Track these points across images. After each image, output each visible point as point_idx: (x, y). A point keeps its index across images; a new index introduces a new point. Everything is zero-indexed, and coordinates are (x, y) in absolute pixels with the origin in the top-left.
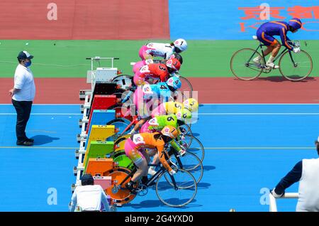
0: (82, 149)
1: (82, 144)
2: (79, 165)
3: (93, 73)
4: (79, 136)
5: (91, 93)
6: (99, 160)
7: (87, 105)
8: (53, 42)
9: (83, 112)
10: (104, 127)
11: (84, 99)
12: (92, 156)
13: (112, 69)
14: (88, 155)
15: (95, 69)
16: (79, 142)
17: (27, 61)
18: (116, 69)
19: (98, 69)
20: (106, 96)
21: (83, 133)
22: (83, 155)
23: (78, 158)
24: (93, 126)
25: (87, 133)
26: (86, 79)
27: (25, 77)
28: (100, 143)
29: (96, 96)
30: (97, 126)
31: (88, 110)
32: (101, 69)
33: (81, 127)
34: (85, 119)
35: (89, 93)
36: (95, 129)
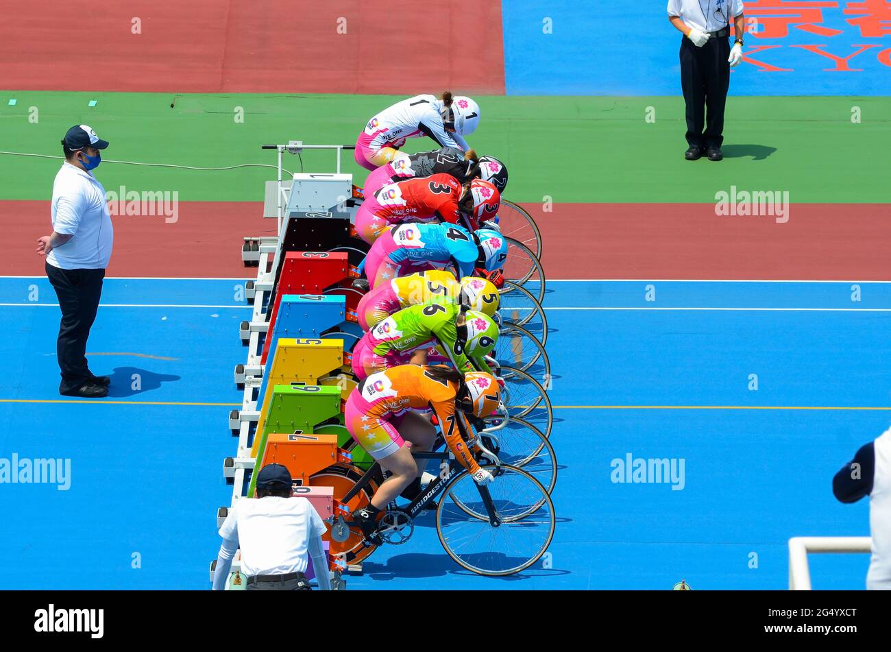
0: (249, 409)
1: (248, 392)
2: (240, 452)
3: (281, 189)
4: (241, 370)
5: (277, 247)
6: (297, 439)
7: (265, 279)
8: (168, 98)
9: (251, 301)
10: (313, 343)
11: (255, 264)
12: (279, 428)
13: (339, 176)
14: (267, 425)
15: (287, 176)
16: (241, 387)
17: (91, 154)
18: (349, 177)
19: (298, 176)
20: (321, 255)
21: (253, 362)
22: (253, 425)
23: (236, 433)
24: (283, 342)
25: (263, 362)
26: (261, 205)
27: (84, 199)
28: (299, 390)
29: (290, 255)
30: (292, 342)
31: (266, 294)
32: (305, 176)
33: (246, 343)
34: (259, 320)
35: (271, 247)
36: (286, 348)
